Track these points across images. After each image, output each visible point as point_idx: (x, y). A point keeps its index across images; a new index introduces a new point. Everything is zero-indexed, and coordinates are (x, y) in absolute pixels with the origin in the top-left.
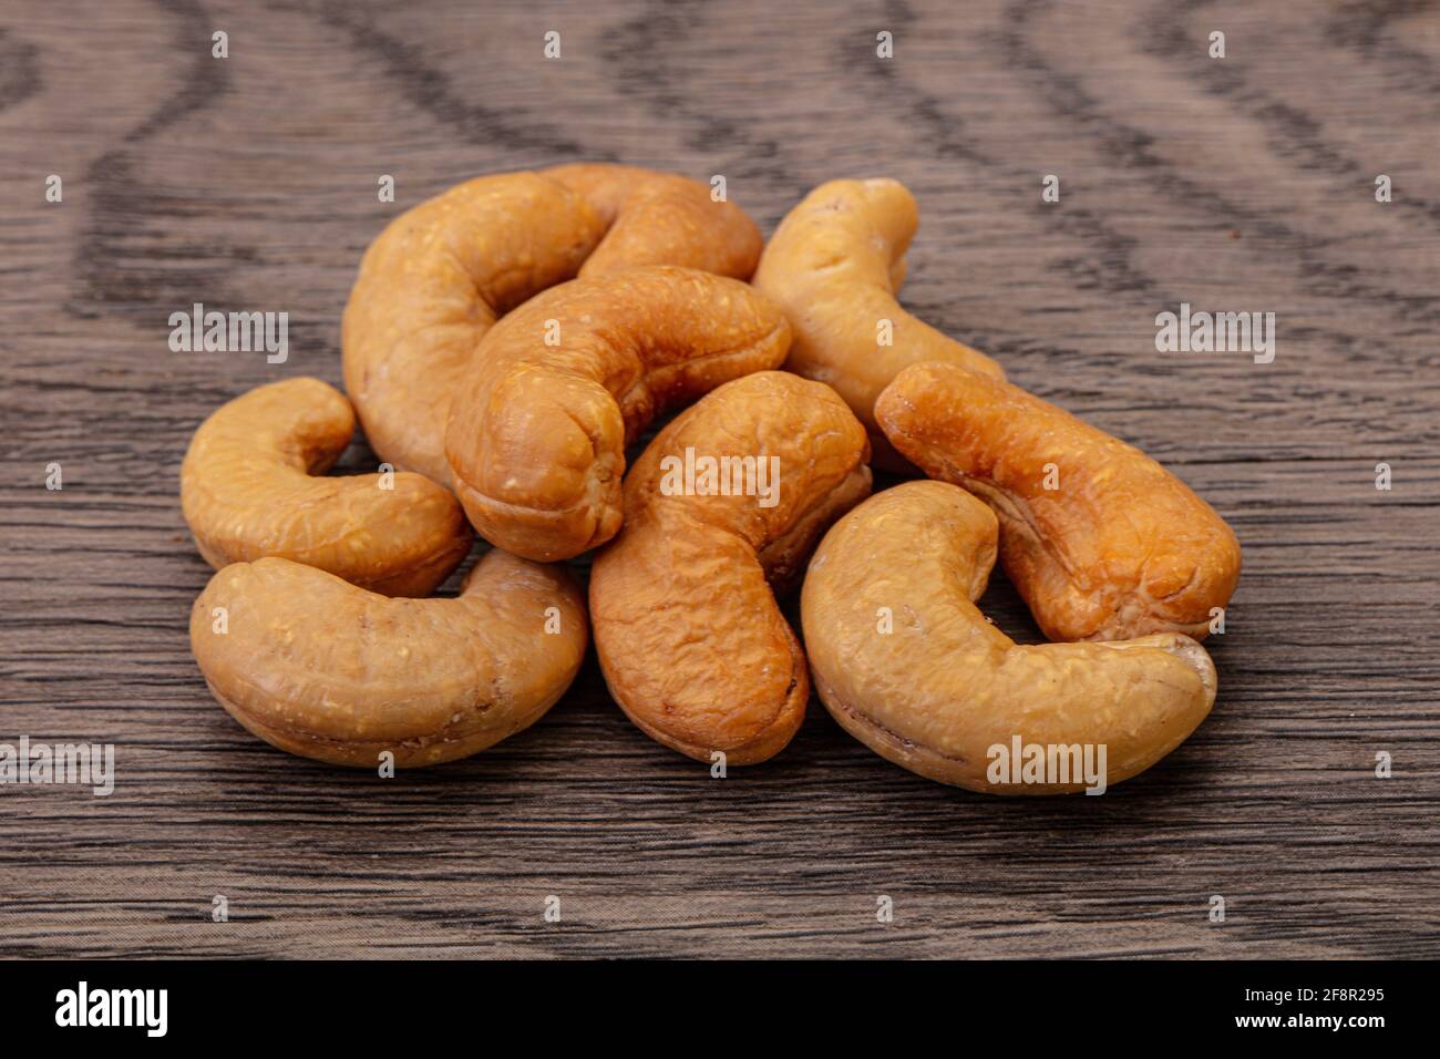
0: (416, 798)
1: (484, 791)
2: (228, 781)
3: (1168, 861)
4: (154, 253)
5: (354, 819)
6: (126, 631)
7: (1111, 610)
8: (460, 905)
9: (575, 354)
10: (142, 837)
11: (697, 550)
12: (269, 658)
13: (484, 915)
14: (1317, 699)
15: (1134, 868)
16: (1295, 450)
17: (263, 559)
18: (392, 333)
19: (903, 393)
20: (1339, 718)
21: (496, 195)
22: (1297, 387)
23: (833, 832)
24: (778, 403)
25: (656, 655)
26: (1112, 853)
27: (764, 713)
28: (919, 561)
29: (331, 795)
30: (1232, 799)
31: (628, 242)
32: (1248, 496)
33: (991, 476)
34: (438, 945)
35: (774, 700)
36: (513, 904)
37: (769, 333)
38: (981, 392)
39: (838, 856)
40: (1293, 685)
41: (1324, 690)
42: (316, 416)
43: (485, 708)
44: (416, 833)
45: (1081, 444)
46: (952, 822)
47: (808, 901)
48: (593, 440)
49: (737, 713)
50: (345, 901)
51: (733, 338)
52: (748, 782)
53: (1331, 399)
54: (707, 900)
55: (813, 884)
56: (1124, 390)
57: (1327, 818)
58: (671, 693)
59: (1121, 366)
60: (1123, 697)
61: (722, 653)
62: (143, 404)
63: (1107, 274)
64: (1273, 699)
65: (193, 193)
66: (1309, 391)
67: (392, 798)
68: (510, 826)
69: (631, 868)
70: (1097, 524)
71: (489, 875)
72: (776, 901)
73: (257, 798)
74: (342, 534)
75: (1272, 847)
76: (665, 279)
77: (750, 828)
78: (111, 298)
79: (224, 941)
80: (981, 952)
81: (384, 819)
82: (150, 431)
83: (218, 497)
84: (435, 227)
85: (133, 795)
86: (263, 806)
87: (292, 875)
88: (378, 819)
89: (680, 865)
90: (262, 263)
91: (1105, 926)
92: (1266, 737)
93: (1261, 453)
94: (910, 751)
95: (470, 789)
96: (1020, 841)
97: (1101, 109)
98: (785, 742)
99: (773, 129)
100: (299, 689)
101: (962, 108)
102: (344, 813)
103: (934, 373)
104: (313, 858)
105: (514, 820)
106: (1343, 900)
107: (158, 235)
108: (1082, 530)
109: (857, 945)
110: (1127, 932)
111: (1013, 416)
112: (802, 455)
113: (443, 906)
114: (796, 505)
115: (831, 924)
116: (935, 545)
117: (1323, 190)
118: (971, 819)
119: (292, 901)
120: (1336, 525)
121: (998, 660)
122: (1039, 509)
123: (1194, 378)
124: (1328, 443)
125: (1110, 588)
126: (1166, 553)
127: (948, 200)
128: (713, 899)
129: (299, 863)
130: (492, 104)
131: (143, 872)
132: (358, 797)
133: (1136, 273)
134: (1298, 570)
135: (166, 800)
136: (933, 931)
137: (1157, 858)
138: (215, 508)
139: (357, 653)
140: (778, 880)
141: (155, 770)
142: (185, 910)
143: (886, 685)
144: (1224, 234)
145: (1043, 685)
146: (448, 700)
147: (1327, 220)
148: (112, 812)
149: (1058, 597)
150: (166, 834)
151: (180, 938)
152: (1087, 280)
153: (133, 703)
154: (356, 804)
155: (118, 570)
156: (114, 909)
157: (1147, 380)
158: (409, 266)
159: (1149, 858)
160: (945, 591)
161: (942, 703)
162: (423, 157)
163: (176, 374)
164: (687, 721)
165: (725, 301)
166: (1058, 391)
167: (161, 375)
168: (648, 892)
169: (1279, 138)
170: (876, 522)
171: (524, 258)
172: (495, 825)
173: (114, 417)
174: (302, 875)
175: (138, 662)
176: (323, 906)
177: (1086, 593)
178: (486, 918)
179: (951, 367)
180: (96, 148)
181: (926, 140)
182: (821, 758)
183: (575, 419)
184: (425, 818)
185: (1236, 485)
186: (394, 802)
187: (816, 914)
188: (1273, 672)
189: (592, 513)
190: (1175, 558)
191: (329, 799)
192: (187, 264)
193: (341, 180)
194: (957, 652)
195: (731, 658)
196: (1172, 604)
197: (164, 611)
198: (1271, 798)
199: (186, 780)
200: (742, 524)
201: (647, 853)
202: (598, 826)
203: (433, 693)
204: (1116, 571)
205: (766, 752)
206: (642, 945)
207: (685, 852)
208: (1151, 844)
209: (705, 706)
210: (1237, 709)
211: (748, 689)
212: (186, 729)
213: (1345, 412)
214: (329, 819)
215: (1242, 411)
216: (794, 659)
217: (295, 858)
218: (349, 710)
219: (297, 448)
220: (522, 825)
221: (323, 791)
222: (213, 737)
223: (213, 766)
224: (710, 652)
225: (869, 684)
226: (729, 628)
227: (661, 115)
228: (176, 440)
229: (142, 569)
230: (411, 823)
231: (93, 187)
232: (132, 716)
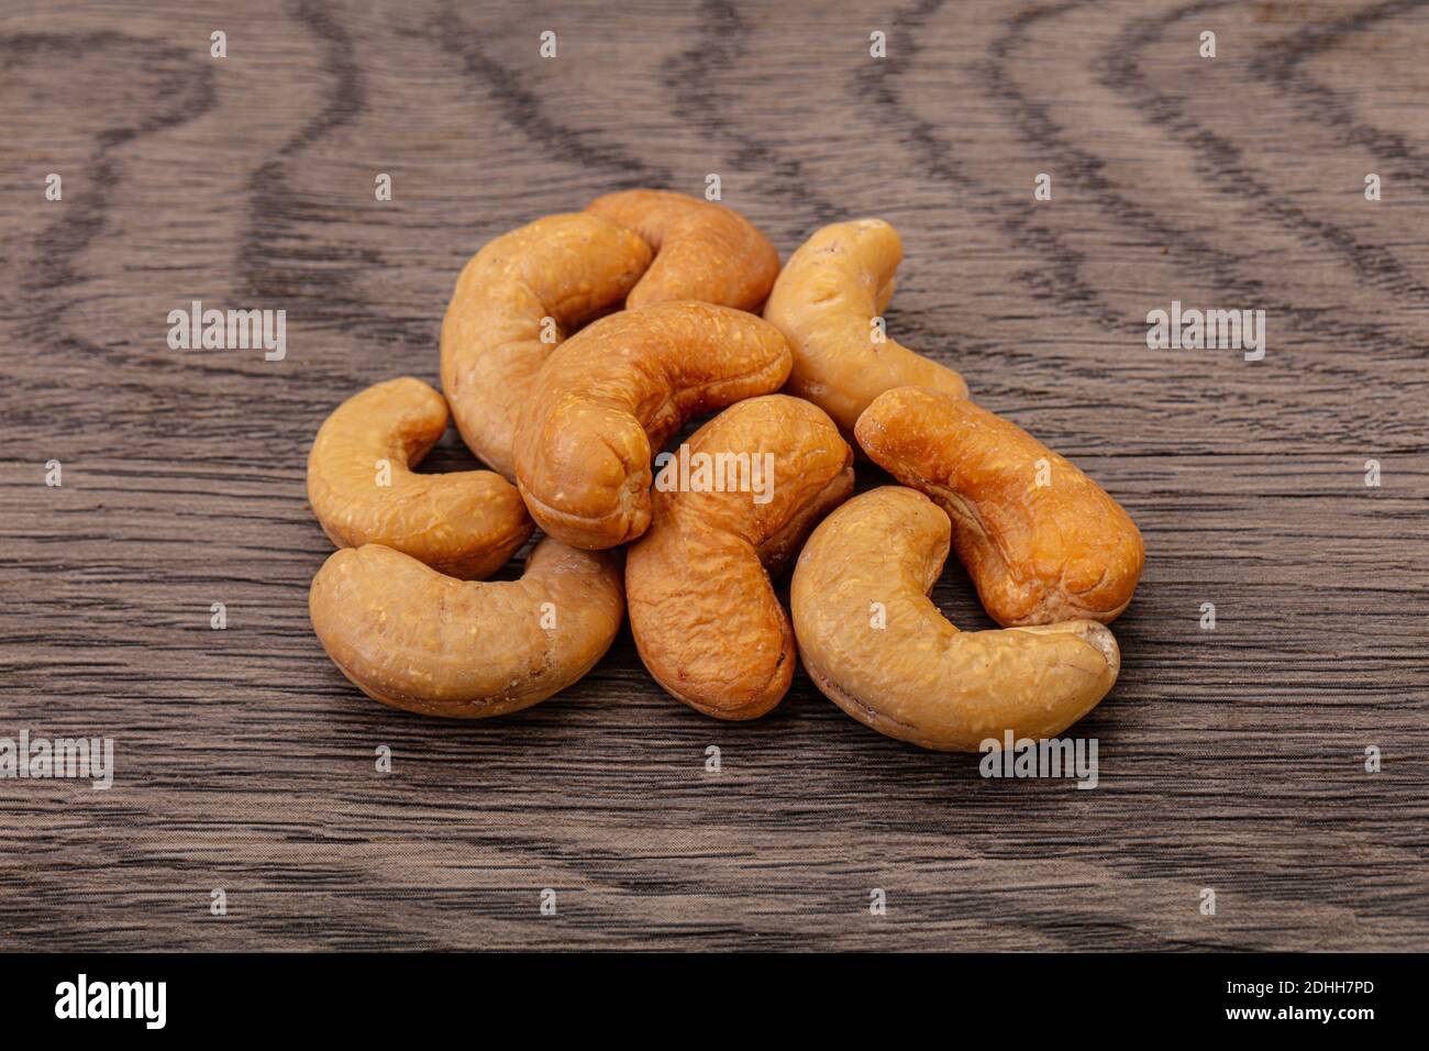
0: (486, 739)
1: (538, 734)
2: (338, 721)
3: (1076, 808)
4: (300, 255)
5: (436, 756)
6: (264, 588)
7: (1038, 599)
8: (515, 834)
9: (614, 383)
10: (270, 768)
11: (708, 550)
12: (367, 633)
13: (533, 842)
14: (1204, 667)
15: (1048, 813)
16: (1201, 446)
17: (367, 546)
18: (477, 347)
19: (877, 418)
20: (1219, 685)
21: (561, 234)
22: (1205, 390)
23: (811, 776)
24: (775, 427)
25: (674, 632)
26: (1032, 800)
27: (758, 682)
28: (883, 563)
29: (420, 735)
30: (1129, 754)
31: (666, 275)
32: (1160, 486)
33: (947, 483)
34: (495, 868)
35: (766, 672)
36: (557, 833)
37: (774, 361)
38: (941, 415)
39: (815, 798)
40: (1185, 655)
41: (1209, 660)
42: (415, 415)
43: (539, 674)
44: (483, 770)
45: (1020, 458)
46: (906, 770)
47: (788, 836)
48: (625, 464)
49: (736, 682)
50: (425, 828)
51: (744, 366)
52: (747, 732)
53: (1232, 401)
54: (708, 834)
55: (793, 822)
56: (1066, 390)
57: (1204, 773)
58: (685, 664)
59: (1064, 368)
60: (1042, 679)
61: (726, 634)
62: (285, 389)
63: (1058, 285)
64: (1168, 667)
65: (332, 202)
66: (1215, 393)
67: (467, 739)
68: (557, 765)
69: (650, 804)
70: (1030, 525)
71: (539, 807)
72: (763, 836)
73: (361, 736)
74: (428, 527)
75: (1159, 797)
76: (691, 316)
77: (746, 771)
78: (264, 294)
79: (330, 859)
80: (921, 884)
81: (459, 757)
82: (290, 412)
83: (334, 489)
84: (513, 259)
85: (264, 732)
86: (365, 744)
87: (385, 804)
88: (454, 757)
89: (689, 803)
90: (384, 265)
91: (1022, 863)
92: (1160, 700)
93: (1173, 448)
94: (873, 716)
95: (527, 733)
96: (959, 787)
97: (1061, 136)
98: (775, 703)
99: (796, 151)
100: (390, 660)
101: (951, 133)
102: (428, 751)
103: (903, 401)
104: (404, 790)
105: (561, 760)
106: (1212, 844)
107: (303, 237)
108: (1018, 529)
109: (824, 876)
110: (1038, 868)
111: (966, 435)
112: (794, 471)
113: (502, 834)
114: (789, 509)
115: (806, 856)
116: (896, 549)
117: (1237, 211)
118: (921, 768)
119: (384, 827)
120: (1229, 513)
121: (944, 647)
122: (985, 510)
123: (1123, 381)
124: (1228, 440)
125: (1037, 582)
126: (1082, 557)
127: (934, 217)
128: (713, 833)
129: (391, 793)
130: (573, 125)
131: (269, 798)
132: (440, 737)
133: (1082, 285)
134: (1196, 553)
135: (290, 736)
136: (886, 865)
137: (1067, 804)
138: (331, 497)
139: (437, 631)
140: (766, 817)
141: (282, 711)
142: (300, 832)
143: (853, 666)
144: (1155, 250)
145: (978, 669)
146: (507, 670)
147: (1240, 238)
148: (248, 745)
149: (997, 584)
150: (287, 766)
151: (296, 856)
152: (1042, 290)
153: (267, 652)
154: (437, 744)
155: (259, 534)
156: (245, 830)
157: (1086, 382)
158: (492, 292)
159: (1060, 805)
160: (904, 588)
161: (897, 682)
162: (517, 170)
163: (312, 363)
164: (698, 687)
165: (738, 336)
166: (1012, 390)
167: (301, 363)
168: (663, 825)
169: (1205, 164)
170: (850, 528)
171: (584, 286)
172: (546, 764)
173: (262, 399)
174: (393, 804)
175: (272, 616)
176: (409, 832)
177: (1019, 583)
178: (535, 845)
179: (917, 393)
180: (257, 158)
181: (920, 162)
182: (805, 712)
183: (610, 446)
184: (491, 757)
185: (1151, 476)
186: (468, 743)
187: (795, 848)
188: (1170, 643)
189: (625, 517)
190: (1088, 562)
191: (417, 738)
192: (325, 265)
193: (451, 191)
194: (910, 639)
195: (732, 637)
196: (1085, 598)
197: (295, 572)
198: (1161, 754)
199: (306, 720)
200: (745, 528)
201: (663, 791)
202: (626, 767)
203: (495, 664)
204: (1042, 568)
205: (760, 711)
206: (656, 872)
207: (694, 791)
208: (1064, 792)
209: (711, 676)
210: (1138, 675)
211: (745, 663)
212: (307, 675)
213: (1242, 413)
214: (416, 756)
215: (1160, 411)
216: (784, 635)
217: (388, 789)
218: (429, 678)
219: (400, 443)
220: (566, 765)
221: (413, 731)
222: (328, 683)
223: (326, 708)
224: (716, 632)
225: (842, 662)
226: (732, 614)
227: (707, 136)
228: (310, 421)
229: (279, 535)
230: (480, 761)
231: (254, 194)
232: (266, 662)
